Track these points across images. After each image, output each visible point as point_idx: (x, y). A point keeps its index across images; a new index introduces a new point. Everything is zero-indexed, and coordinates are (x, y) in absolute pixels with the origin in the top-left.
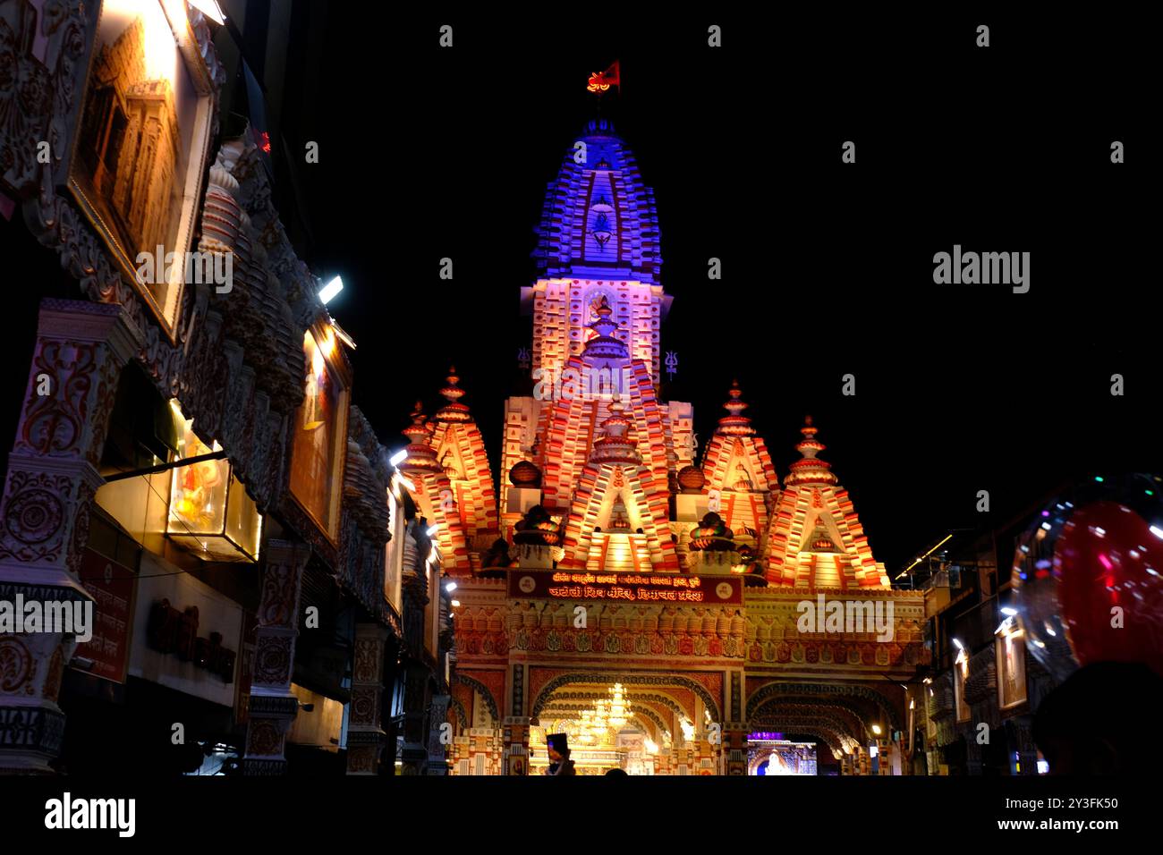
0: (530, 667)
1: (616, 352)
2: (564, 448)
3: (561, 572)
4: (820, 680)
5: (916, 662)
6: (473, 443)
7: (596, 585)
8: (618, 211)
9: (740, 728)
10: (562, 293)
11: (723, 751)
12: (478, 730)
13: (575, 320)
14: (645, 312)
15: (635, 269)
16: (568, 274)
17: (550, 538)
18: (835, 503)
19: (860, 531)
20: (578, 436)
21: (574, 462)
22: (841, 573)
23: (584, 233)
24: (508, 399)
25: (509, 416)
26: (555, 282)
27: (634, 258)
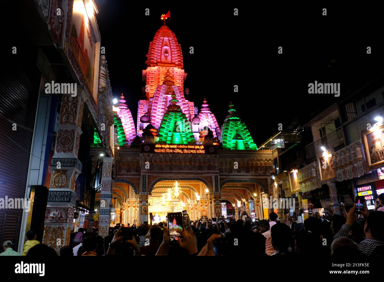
0: (148, 175)
1: (172, 84)
2: (157, 111)
3: (158, 144)
4: (241, 178)
5: (271, 172)
6: (128, 115)
7: (170, 148)
8: (171, 49)
9: (219, 194)
10: (155, 71)
11: (213, 202)
12: (131, 199)
13: (159, 79)
14: (179, 77)
15: (176, 65)
16: (157, 65)
17: (154, 134)
18: (241, 126)
19: (249, 134)
20: (161, 107)
21: (160, 115)
22: (245, 146)
23: (161, 54)
24: (139, 101)
25: (140, 106)
26: (153, 68)
27: (176, 62)
